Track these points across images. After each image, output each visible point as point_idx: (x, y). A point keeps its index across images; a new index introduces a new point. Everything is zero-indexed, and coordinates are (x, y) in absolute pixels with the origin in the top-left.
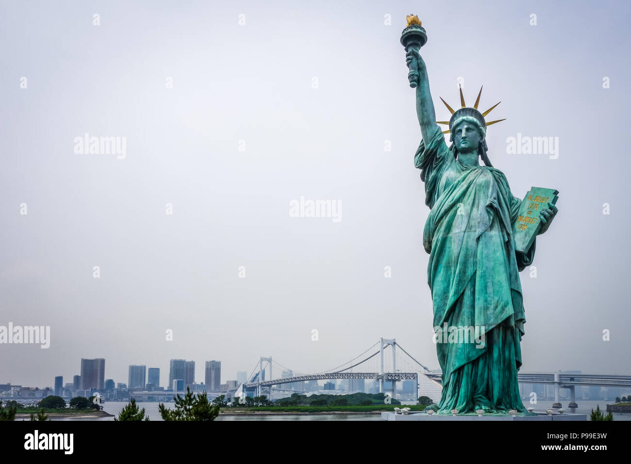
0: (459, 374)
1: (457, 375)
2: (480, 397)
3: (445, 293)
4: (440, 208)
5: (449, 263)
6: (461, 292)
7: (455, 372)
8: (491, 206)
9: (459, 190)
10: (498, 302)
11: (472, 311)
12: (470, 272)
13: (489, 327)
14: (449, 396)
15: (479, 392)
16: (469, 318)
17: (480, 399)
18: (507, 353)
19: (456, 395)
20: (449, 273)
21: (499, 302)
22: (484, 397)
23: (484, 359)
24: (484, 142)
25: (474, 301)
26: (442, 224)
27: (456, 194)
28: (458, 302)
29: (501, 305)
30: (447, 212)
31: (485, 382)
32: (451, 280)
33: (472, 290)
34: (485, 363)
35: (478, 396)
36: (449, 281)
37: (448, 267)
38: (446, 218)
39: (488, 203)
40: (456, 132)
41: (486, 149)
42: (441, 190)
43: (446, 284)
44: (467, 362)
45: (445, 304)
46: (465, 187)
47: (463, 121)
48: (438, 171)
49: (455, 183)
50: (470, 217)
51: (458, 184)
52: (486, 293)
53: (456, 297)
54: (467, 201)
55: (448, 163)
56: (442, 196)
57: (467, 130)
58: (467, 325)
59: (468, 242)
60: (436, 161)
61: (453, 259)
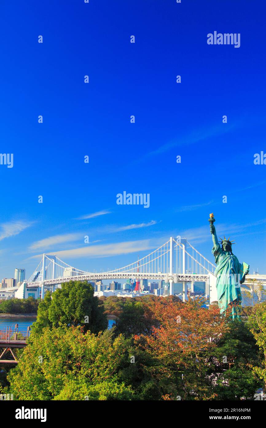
8: (232, 269)
12: (226, 287)
25: (227, 294)
28: (224, 294)
30: (221, 269)
33: (227, 291)
39: (231, 268)
40: (223, 245)
42: (219, 262)
46: (225, 263)
47: (225, 244)
48: (218, 256)
49: (223, 261)
50: (227, 272)
51: (224, 262)
52: (230, 292)
53: (223, 293)
54: (226, 267)
55: (221, 254)
56: (220, 264)
57: (226, 246)
58: (226, 300)
60: (218, 253)
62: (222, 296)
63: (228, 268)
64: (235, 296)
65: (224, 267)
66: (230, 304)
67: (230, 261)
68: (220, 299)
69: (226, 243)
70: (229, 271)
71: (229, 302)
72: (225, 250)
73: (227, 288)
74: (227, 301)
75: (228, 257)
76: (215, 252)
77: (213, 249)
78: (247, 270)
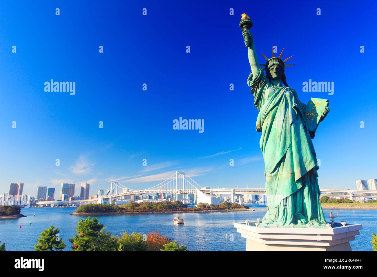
0: (286, 201)
2: (299, 214)
4: (267, 108)
5: (275, 137)
6: (285, 153)
7: (284, 199)
8: (295, 107)
9: (277, 98)
11: (292, 164)
12: (288, 144)
13: (303, 173)
14: (282, 214)
17: (299, 216)
18: (313, 188)
19: (285, 213)
20: (275, 142)
21: (307, 159)
22: (301, 214)
23: (300, 192)
24: (284, 75)
25: (293, 158)
26: (269, 116)
27: (276, 100)
28: (283, 159)
30: (271, 110)
31: (301, 205)
32: (277, 146)
33: (291, 152)
34: (301, 194)
37: (275, 139)
38: (271, 112)
39: (294, 105)
40: (270, 69)
41: (285, 78)
42: (266, 98)
44: (291, 194)
46: (280, 97)
47: (274, 64)
48: (263, 88)
49: (274, 95)
50: (285, 113)
51: (276, 95)
52: (299, 154)
53: (282, 156)
54: (282, 105)
55: (267, 85)
56: (267, 102)
57: (276, 69)
58: (290, 172)
59: (286, 126)
60: (261, 83)
61: (278, 135)
62: (279, 165)
63: (286, 106)
64: (310, 162)
65: (278, 104)
66: (299, 181)
67: (287, 94)
68: (272, 173)
69: (277, 63)
70: (289, 111)
71: (298, 176)
72: (274, 76)
73: (291, 146)
74: (293, 174)
75: (283, 88)
76: (256, 81)
77: (249, 80)
78: (326, 109)
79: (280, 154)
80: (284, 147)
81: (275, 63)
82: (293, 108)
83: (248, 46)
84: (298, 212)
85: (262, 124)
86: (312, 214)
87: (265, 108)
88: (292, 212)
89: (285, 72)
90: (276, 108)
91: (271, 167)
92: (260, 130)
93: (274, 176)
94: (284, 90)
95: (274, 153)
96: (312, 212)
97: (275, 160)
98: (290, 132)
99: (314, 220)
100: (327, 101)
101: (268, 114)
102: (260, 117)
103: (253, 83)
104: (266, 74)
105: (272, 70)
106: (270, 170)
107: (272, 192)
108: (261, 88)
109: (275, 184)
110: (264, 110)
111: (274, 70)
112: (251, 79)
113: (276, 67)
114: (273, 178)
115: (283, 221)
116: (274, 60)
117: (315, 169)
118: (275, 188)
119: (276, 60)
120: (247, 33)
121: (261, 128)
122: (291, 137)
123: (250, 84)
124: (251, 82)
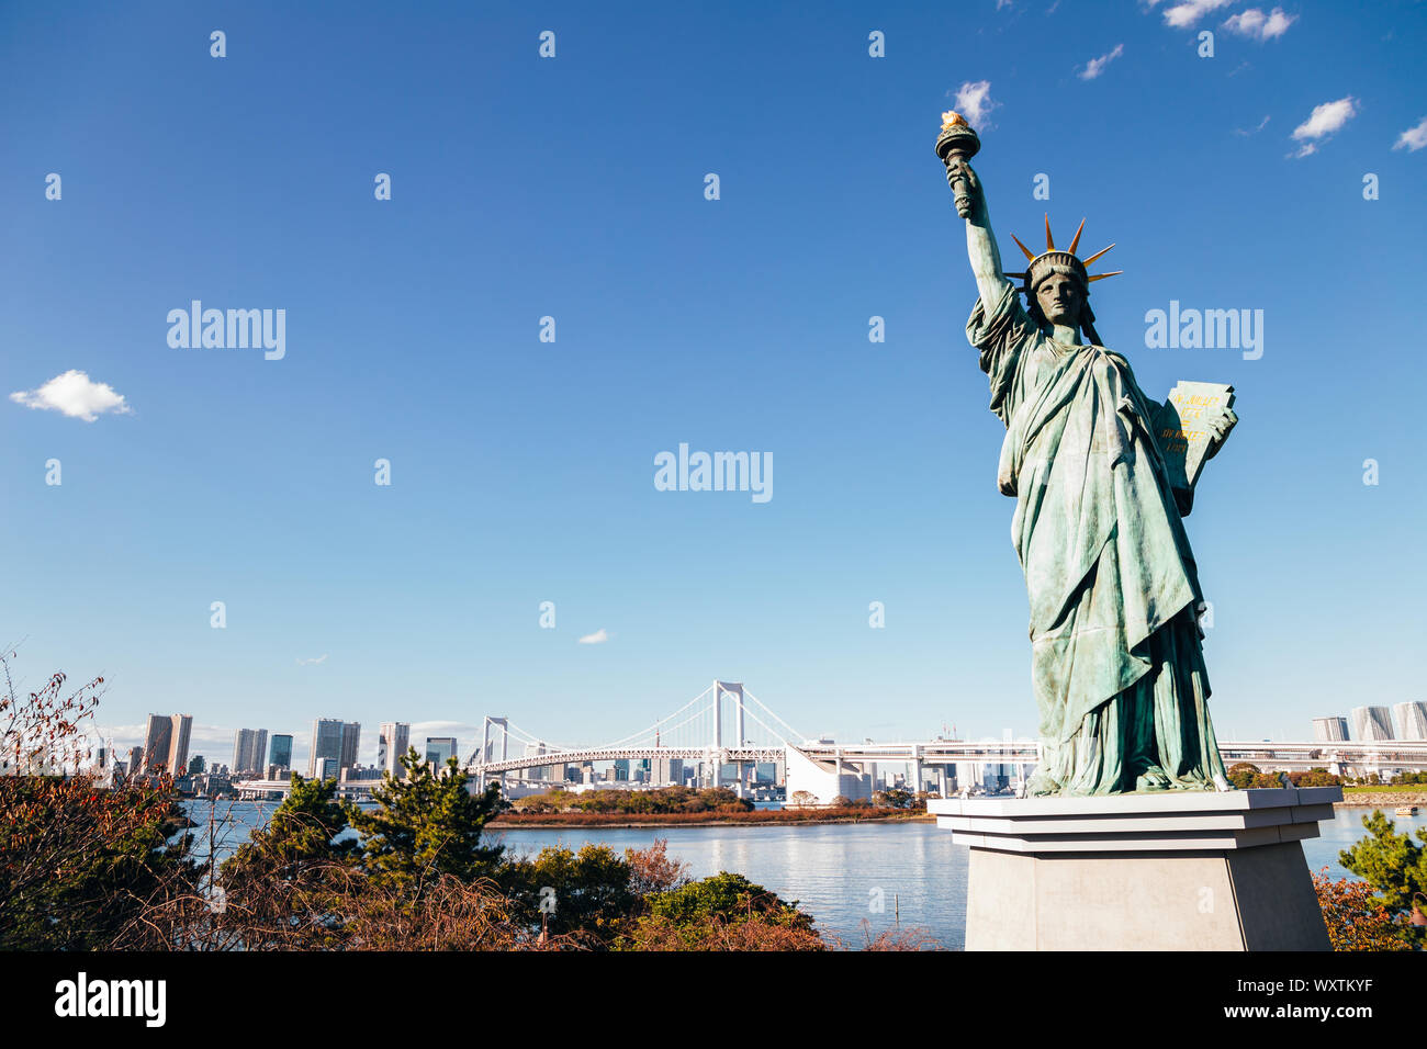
0: (1100, 716)
1: (1095, 716)
2: (1142, 761)
3: (1057, 563)
4: (1034, 413)
5: (1062, 509)
6: (1094, 559)
7: (1092, 712)
8: (1124, 410)
9: (1064, 383)
10: (1164, 578)
11: (1118, 595)
12: (1105, 528)
13: (1155, 623)
15: (1139, 750)
16: (1113, 609)
17: (1142, 764)
19: (1098, 757)
20: (1063, 526)
21: (1168, 575)
22: (1148, 760)
23: (1142, 688)
25: (1118, 578)
26: (1041, 439)
27: (1060, 392)
28: (1089, 581)
29: (1172, 582)
30: (1048, 420)
32: (1070, 541)
33: (1114, 557)
35: (1137, 759)
36: (1066, 540)
37: (1060, 515)
38: (1047, 428)
39: (1120, 405)
40: (1040, 290)
42: (1029, 384)
43: (1059, 548)
44: (1117, 692)
45: (1059, 584)
47: (1053, 273)
48: (1018, 351)
49: (1055, 371)
50: (1093, 428)
51: (1062, 373)
52: (1141, 561)
53: (1085, 570)
54: (1083, 402)
56: (1033, 394)
57: (1062, 287)
59: (1096, 470)
60: (1012, 335)
61: (1071, 501)
62: (1074, 600)
63: (1097, 407)
64: (1176, 590)
65: (1069, 401)
66: (1139, 650)
67: (1100, 368)
69: (1063, 268)
73: (1114, 535)
75: (1083, 350)
76: (996, 327)
77: (972, 324)
78: (1225, 415)
79: (1079, 564)
80: (1091, 542)
81: (1056, 268)
82: (1119, 414)
83: (965, 216)
84: (1140, 754)
85: (1017, 468)
86: (1183, 756)
87: (1026, 414)
88: (1119, 751)
89: (1089, 299)
90: (1062, 412)
91: (1049, 609)
92: (1010, 490)
93: (1058, 638)
94: (1089, 356)
95: (1059, 563)
96: (1182, 749)
97: (1063, 585)
98: (1109, 490)
99: (1189, 776)
100: (1228, 391)
101: (1036, 434)
102: (1011, 446)
103: (986, 335)
104: (1028, 304)
105: (1047, 292)
106: (1048, 618)
107: (1055, 694)
108: (1012, 351)
109: (1063, 667)
110: (1024, 421)
111: (1055, 293)
112: (979, 320)
113: (1059, 281)
114: (1057, 644)
115: (1090, 781)
116: (1054, 257)
117: (1192, 611)
118: (1061, 678)
119: (1059, 257)
120: (962, 175)
121: (1015, 482)
122: (1114, 508)
123: (974, 337)
124: (980, 331)
